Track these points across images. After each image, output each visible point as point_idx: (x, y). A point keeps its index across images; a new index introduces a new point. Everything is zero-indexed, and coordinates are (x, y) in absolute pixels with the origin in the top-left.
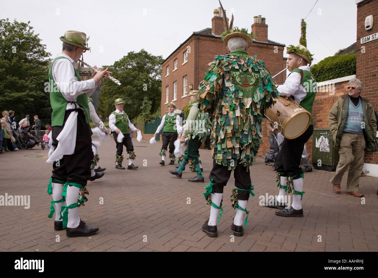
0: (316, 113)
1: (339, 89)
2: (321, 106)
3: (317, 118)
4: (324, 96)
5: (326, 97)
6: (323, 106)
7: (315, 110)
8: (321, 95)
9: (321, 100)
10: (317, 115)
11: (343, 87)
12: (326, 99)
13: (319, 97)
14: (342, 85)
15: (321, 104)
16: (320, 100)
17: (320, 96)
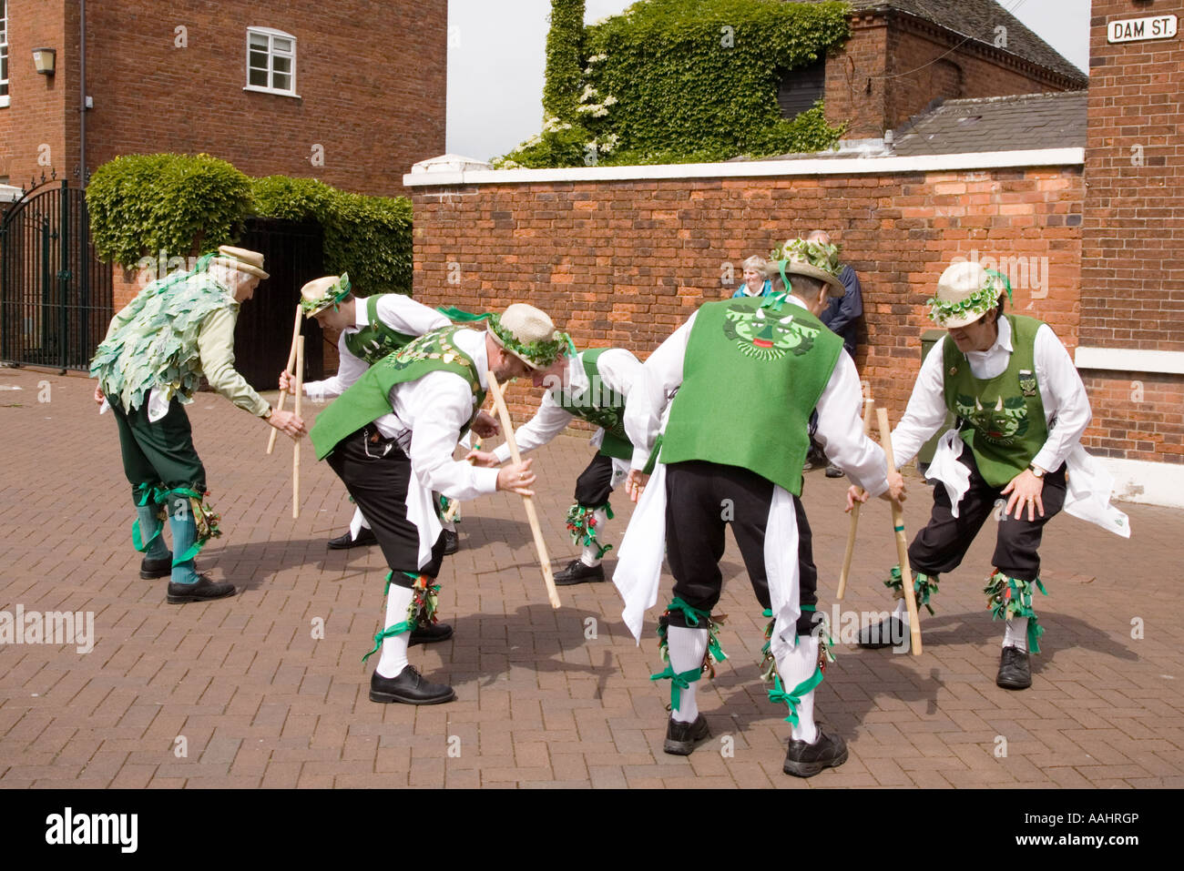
0: (907, 268)
1: (1012, 190)
2: (930, 245)
3: (912, 289)
4: (946, 208)
5: (957, 214)
6: (941, 245)
7: (905, 256)
8: (930, 205)
9: (930, 221)
10: (913, 277)
11: (1030, 186)
12: (953, 222)
13: (922, 208)
14: (1027, 177)
15: (930, 236)
16: (925, 221)
17: (928, 208)
